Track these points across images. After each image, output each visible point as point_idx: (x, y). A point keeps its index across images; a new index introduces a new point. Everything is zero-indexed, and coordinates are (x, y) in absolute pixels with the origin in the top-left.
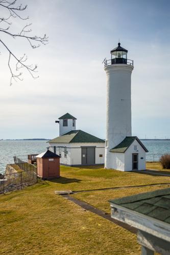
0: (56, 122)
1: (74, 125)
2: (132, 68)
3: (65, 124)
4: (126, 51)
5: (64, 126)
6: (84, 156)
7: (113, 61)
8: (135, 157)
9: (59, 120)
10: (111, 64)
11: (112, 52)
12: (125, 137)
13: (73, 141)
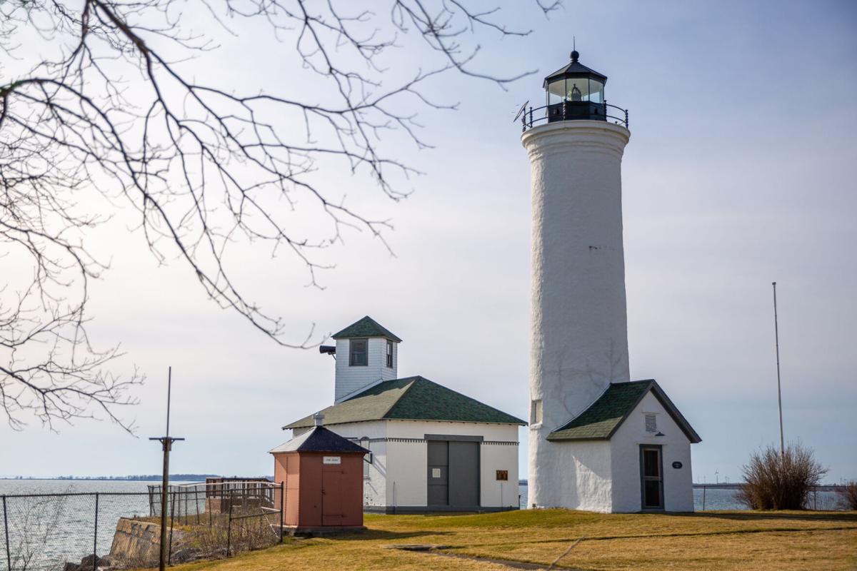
0: (324, 349)
1: (390, 361)
2: (623, 135)
3: (359, 357)
4: (602, 79)
5: (352, 363)
6: (437, 473)
7: (555, 113)
8: (650, 458)
9: (332, 343)
10: (546, 121)
11: (550, 80)
12: (607, 386)
13: (396, 413)
